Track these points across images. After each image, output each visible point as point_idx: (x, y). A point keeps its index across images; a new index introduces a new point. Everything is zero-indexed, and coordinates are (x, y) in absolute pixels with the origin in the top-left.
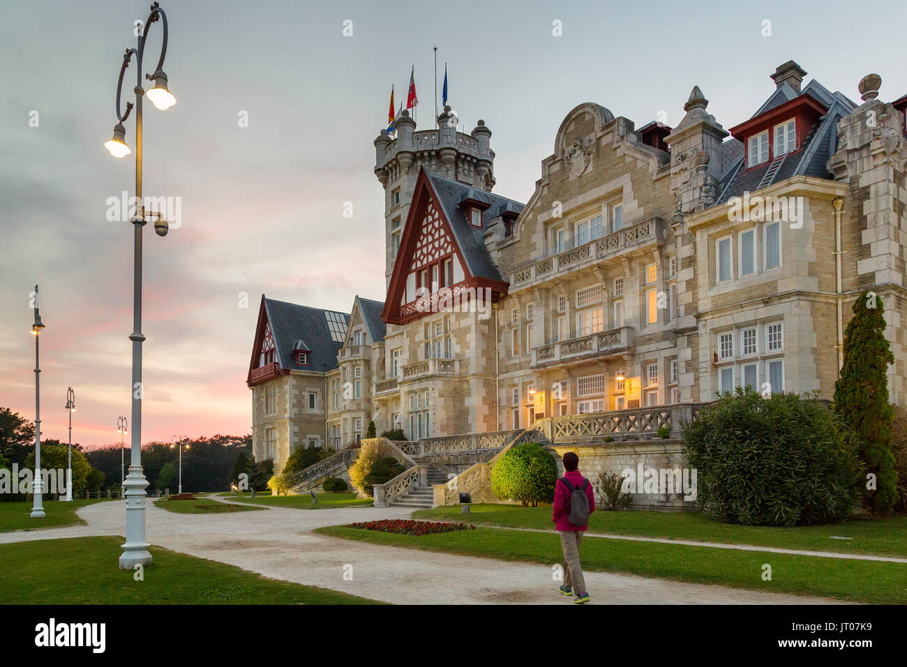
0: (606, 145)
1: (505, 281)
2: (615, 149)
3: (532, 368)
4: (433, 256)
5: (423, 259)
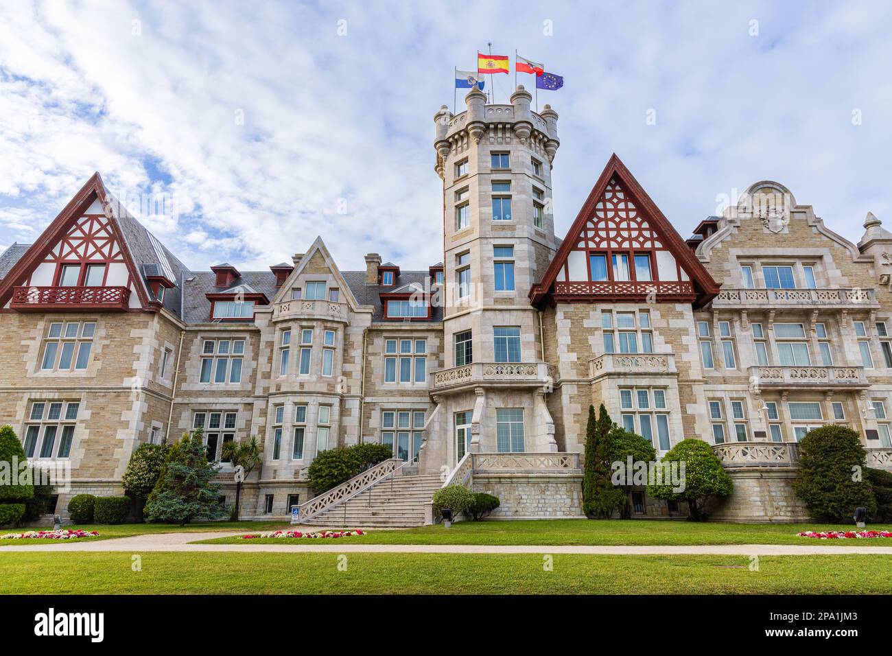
0: (800, 220)
2: (810, 226)
5: (600, 241)
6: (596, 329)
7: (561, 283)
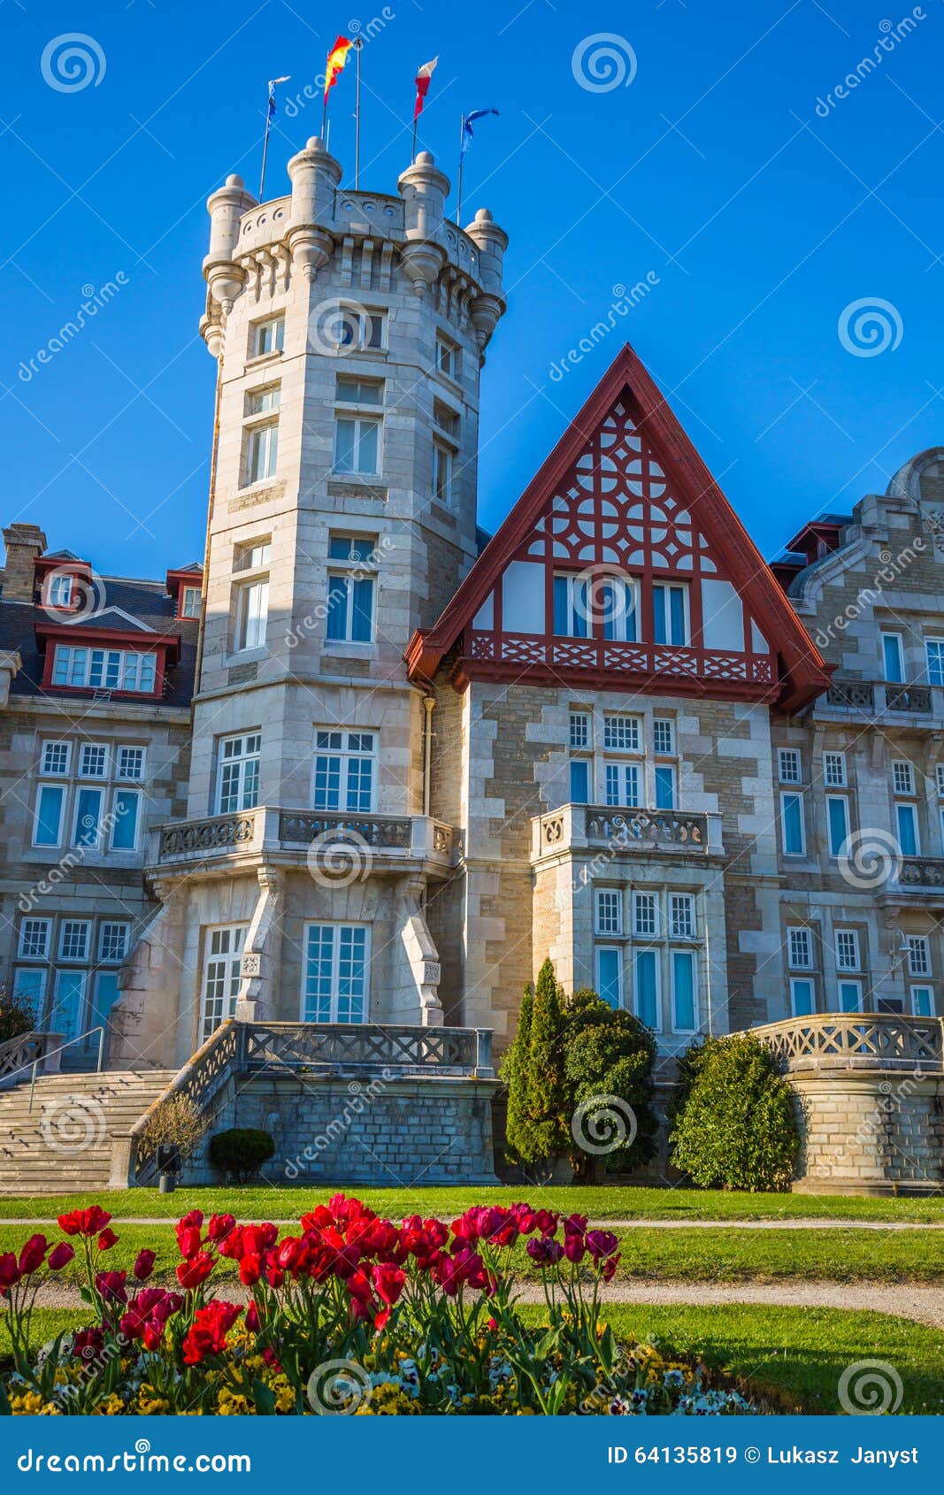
6: (554, 747)
7: (483, 633)
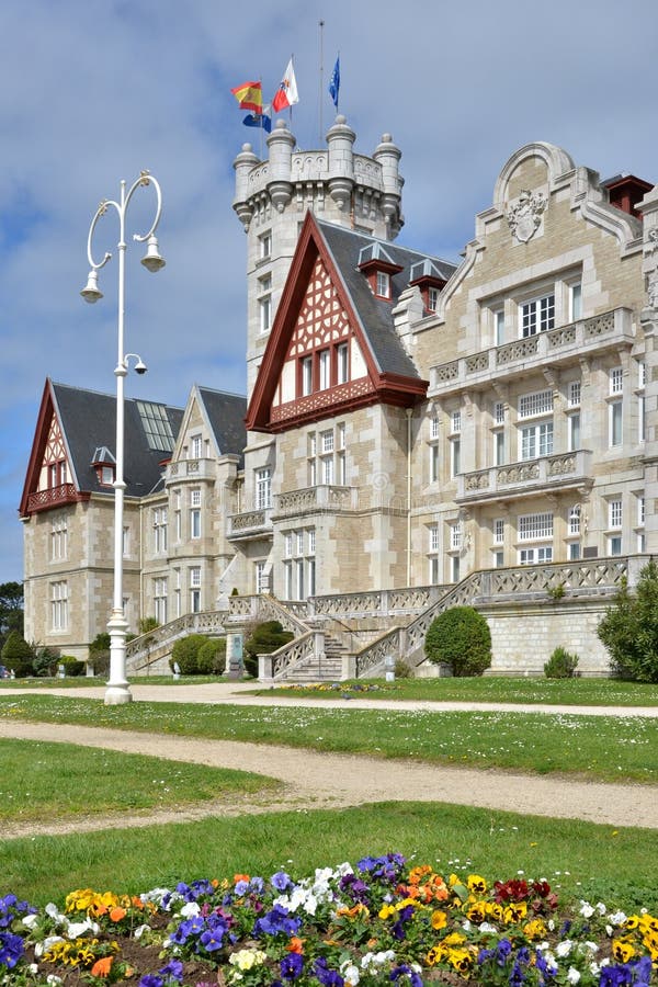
0: (562, 203)
1: (423, 378)
2: (573, 210)
3: (458, 502)
4: (322, 338)
5: (308, 341)
6: (302, 459)
7: (276, 408)
